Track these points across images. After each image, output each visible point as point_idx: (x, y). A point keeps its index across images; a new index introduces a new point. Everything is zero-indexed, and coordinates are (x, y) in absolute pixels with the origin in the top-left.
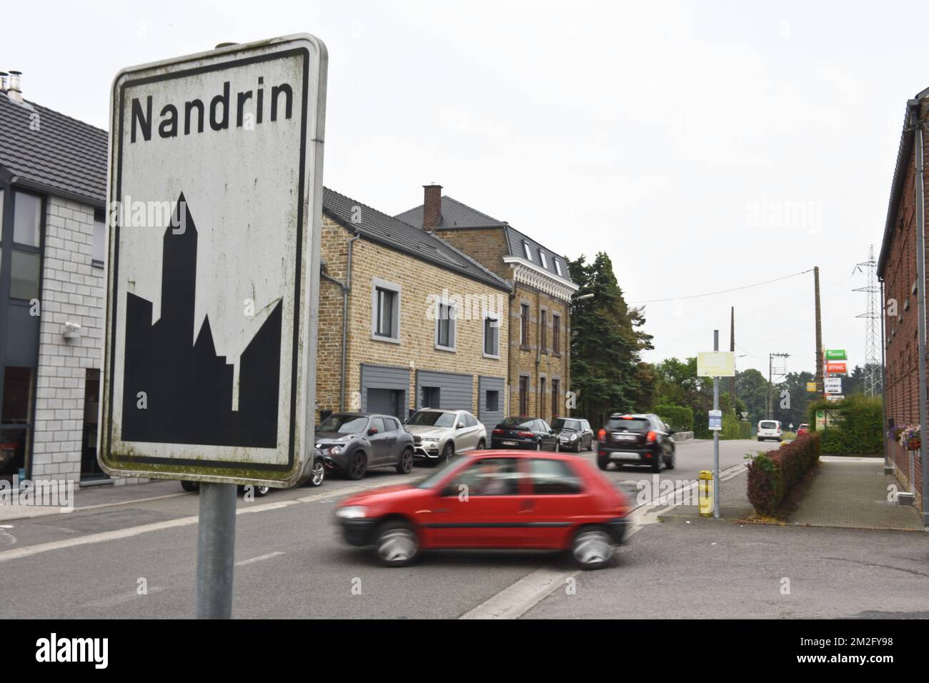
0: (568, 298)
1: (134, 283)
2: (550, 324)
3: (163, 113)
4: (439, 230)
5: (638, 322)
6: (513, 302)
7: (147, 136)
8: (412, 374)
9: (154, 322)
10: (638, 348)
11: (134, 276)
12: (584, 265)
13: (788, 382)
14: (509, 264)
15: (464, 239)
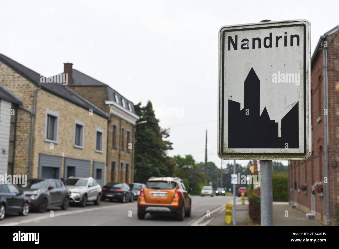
0: (134, 123)
1: (232, 97)
2: (126, 136)
3: (243, 41)
4: (71, 86)
5: (165, 136)
6: (110, 124)
7: (236, 48)
8: (63, 159)
9: (241, 109)
10: (166, 149)
11: (231, 94)
12: (141, 107)
13: (228, 168)
14: (108, 105)
15: (85, 91)
